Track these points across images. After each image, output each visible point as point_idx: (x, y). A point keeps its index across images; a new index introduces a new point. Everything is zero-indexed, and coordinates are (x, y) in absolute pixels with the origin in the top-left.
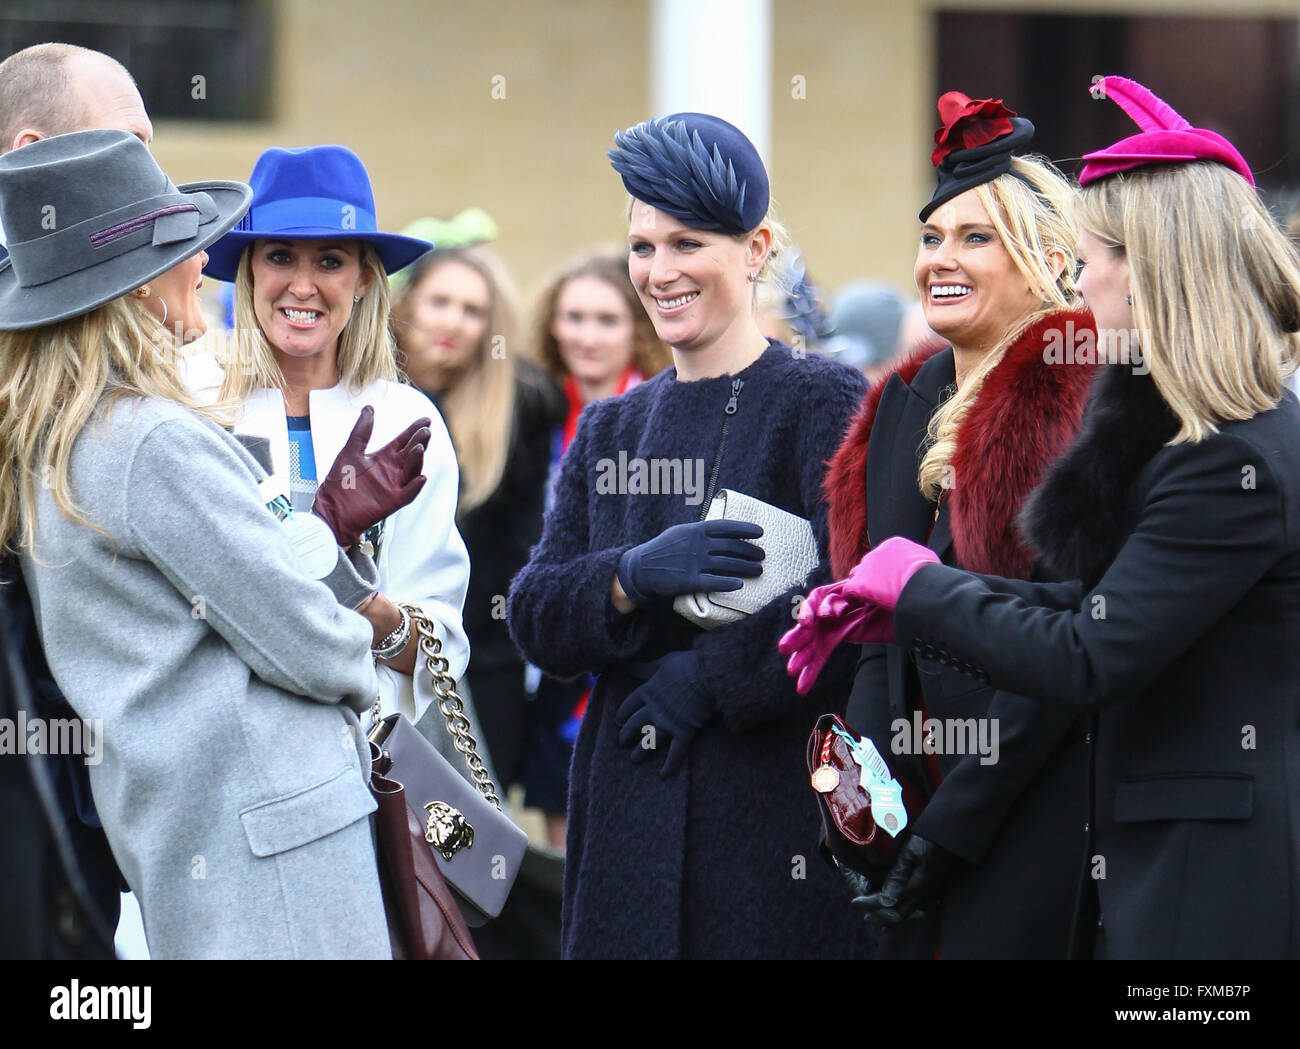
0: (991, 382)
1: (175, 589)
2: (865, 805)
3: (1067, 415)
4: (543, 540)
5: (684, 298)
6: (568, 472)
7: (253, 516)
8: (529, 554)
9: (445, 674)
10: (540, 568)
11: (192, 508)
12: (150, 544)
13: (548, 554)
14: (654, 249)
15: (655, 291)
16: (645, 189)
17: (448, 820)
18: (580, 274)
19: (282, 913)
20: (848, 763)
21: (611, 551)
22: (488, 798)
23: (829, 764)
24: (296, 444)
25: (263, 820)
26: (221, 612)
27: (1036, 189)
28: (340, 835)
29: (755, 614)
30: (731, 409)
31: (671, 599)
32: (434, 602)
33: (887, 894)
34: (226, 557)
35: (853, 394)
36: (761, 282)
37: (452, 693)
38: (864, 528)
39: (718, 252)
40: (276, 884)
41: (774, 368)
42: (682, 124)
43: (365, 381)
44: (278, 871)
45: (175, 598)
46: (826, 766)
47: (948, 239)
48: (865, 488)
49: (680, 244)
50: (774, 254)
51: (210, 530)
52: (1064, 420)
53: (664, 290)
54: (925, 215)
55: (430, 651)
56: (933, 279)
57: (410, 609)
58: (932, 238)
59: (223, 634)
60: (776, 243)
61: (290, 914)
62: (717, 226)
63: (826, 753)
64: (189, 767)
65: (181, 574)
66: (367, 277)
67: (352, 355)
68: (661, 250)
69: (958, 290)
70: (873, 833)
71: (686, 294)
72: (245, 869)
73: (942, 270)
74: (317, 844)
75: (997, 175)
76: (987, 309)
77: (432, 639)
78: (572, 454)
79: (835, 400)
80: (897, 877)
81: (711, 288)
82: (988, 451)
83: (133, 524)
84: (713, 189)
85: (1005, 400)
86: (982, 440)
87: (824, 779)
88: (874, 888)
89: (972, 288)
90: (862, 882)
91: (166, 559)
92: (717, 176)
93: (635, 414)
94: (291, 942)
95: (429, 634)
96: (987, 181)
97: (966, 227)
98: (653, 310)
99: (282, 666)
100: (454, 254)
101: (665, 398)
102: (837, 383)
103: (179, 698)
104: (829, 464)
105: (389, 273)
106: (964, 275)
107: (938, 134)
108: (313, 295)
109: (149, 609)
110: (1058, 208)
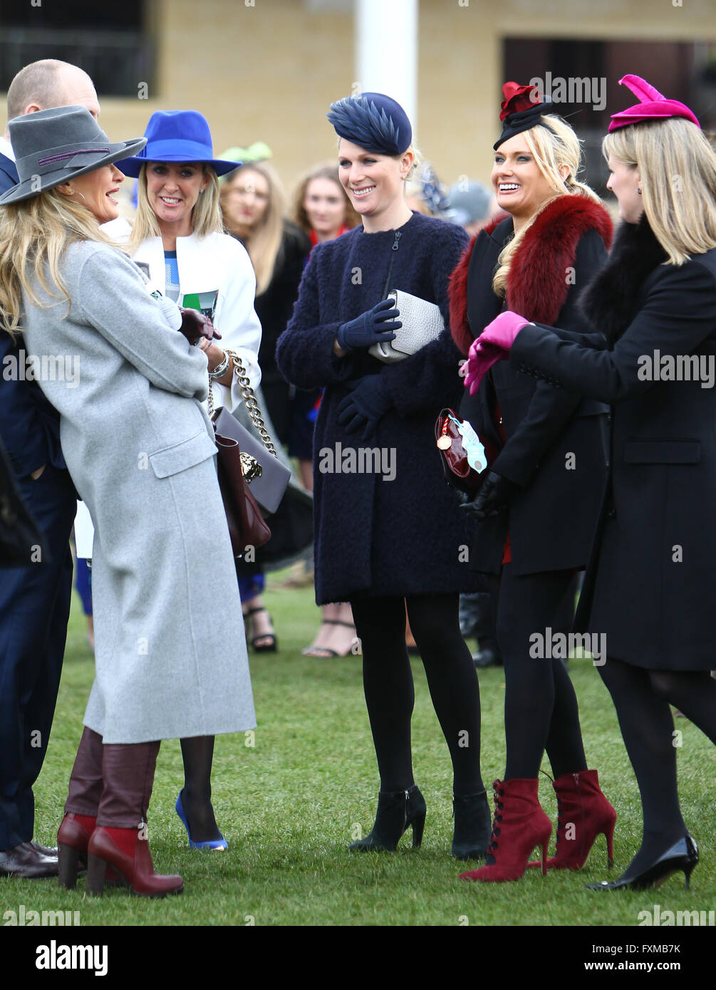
0: (529, 233)
1: (106, 340)
2: (464, 457)
3: (566, 250)
4: (294, 317)
5: (367, 190)
6: (307, 281)
7: (144, 299)
8: (286, 324)
9: (248, 386)
10: (293, 333)
11: (114, 296)
12: (93, 316)
13: (297, 325)
14: (351, 163)
15: (352, 186)
16: (346, 133)
17: (249, 462)
18: (318, 176)
19: (174, 507)
20: (456, 434)
21: (333, 324)
22: (270, 451)
23: (447, 435)
24: (169, 266)
25: (161, 459)
26: (131, 350)
27: (554, 133)
28: (201, 466)
29: (414, 355)
30: (395, 247)
31: (368, 348)
32: (242, 349)
33: (478, 501)
34: (132, 321)
35: (460, 239)
36: (409, 181)
37: (251, 396)
38: (465, 311)
39: (385, 165)
40: (169, 492)
41: (417, 226)
42: (365, 98)
43: (206, 233)
44: (170, 485)
45: (106, 345)
46: (445, 436)
47: (508, 160)
48: (466, 290)
49: (365, 161)
50: (415, 166)
51: (123, 307)
52: (564, 253)
53: (357, 185)
54: (496, 147)
55: (240, 374)
56: (500, 181)
57: (229, 352)
58: (500, 159)
59: (133, 362)
60: (416, 160)
61: (178, 508)
62: (384, 151)
63: (445, 429)
64: (120, 434)
65: (110, 331)
66: (207, 180)
67: (199, 220)
68: (355, 165)
69: (513, 186)
70: (469, 471)
71: (368, 187)
72: (153, 485)
73: (505, 176)
74: (190, 470)
75: (533, 126)
76: (528, 196)
77: (241, 368)
78: (308, 271)
79: (451, 243)
80: (482, 494)
81: (382, 183)
82: (525, 270)
83: (83, 306)
84: (381, 130)
85: (535, 242)
86: (522, 265)
87: (444, 443)
88: (471, 499)
89: (520, 185)
90: (465, 497)
91: (101, 324)
92: (384, 125)
93: (342, 250)
94: (179, 521)
95: (239, 365)
96: (528, 128)
97: (517, 153)
98: (352, 196)
99: (165, 377)
100: (249, 165)
101: (359, 242)
102: (452, 234)
103: (112, 398)
104: (450, 278)
105: (218, 176)
106: (516, 179)
107: (503, 104)
108: (176, 191)
109: (93, 351)
110: (566, 142)
